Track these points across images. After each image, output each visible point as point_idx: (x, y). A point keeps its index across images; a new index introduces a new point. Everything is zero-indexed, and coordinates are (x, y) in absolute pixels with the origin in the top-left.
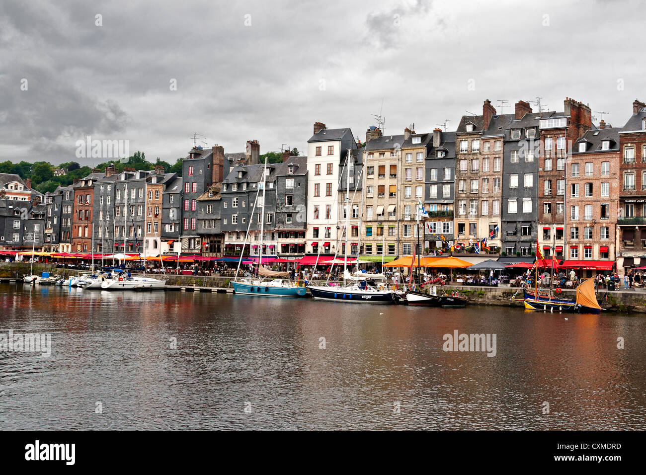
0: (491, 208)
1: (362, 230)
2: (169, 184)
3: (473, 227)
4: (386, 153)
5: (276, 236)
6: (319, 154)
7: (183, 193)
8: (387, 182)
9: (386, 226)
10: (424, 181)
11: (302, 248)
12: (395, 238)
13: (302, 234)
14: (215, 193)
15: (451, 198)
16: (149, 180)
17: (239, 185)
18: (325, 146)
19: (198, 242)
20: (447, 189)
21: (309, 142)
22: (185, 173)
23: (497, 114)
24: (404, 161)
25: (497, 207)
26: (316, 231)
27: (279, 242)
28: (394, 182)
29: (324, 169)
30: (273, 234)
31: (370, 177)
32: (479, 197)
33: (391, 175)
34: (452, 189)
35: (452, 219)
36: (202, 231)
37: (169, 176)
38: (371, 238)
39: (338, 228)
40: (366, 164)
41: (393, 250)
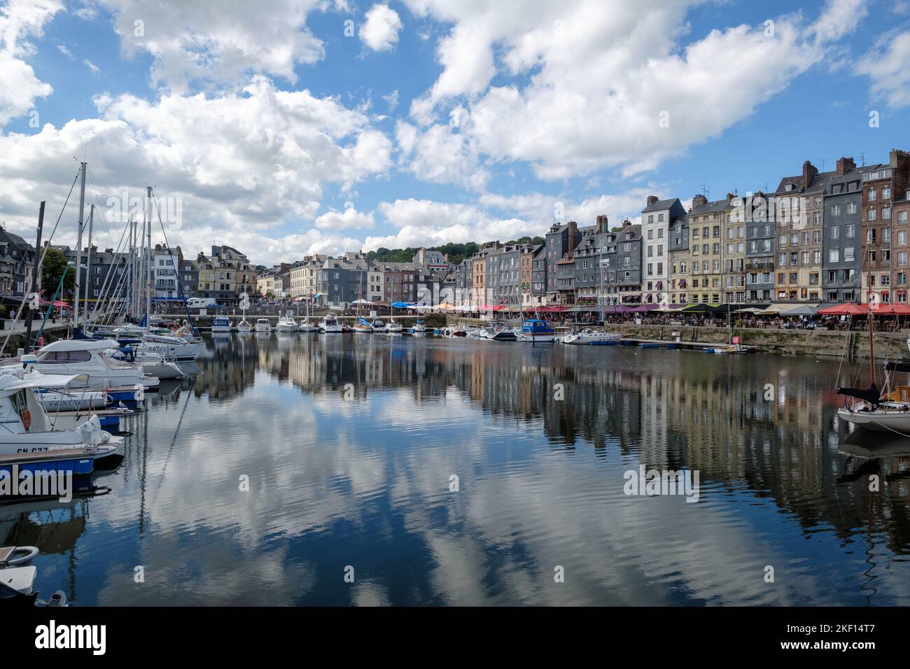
0: (813, 258)
1: (690, 282)
2: (537, 253)
3: (794, 277)
4: (710, 217)
5: (618, 290)
6: (651, 221)
7: (545, 260)
8: (711, 241)
9: (710, 278)
10: (745, 238)
11: (639, 299)
12: (719, 288)
13: (639, 288)
14: (570, 258)
15: (772, 251)
16: (523, 251)
17: (588, 251)
18: (656, 215)
19: (559, 296)
20: (767, 244)
21: (643, 212)
22: (547, 244)
23: (819, 172)
24: (726, 222)
25: (818, 256)
26: (650, 285)
27: (619, 295)
28: (717, 240)
29: (655, 234)
30: (616, 288)
31: (695, 237)
32: (799, 249)
33: (715, 235)
34: (772, 244)
35: (773, 271)
36: (561, 288)
37: (536, 247)
38: (697, 289)
39: (669, 282)
40: (692, 227)
41: (718, 299)
